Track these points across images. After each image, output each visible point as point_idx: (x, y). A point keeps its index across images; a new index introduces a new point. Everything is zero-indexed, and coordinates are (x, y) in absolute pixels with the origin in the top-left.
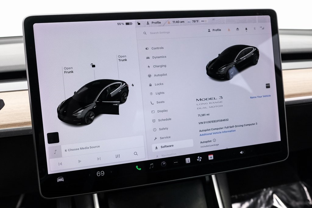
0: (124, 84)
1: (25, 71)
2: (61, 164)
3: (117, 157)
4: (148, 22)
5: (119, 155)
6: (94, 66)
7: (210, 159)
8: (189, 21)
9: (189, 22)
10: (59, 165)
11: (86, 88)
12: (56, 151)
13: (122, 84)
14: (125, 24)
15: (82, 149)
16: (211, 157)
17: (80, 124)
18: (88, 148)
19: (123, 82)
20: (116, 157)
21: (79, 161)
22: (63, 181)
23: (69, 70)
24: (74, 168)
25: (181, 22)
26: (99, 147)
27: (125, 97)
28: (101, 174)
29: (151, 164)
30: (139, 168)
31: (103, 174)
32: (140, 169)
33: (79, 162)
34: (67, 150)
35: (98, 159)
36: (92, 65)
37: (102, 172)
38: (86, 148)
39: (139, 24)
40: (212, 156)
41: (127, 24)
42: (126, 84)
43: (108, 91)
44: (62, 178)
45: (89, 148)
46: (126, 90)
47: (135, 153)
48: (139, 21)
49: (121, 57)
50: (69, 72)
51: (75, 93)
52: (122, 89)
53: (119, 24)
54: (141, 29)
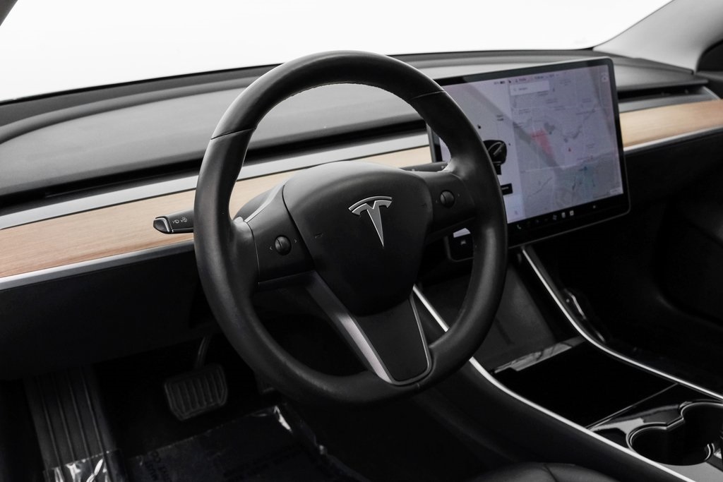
4: (516, 80)
7: (571, 215)
9: (547, 77)
13: (502, 144)
16: (572, 213)
19: (502, 142)
25: (541, 78)
27: (505, 156)
29: (528, 223)
30: (519, 227)
36: (478, 126)
39: (510, 82)
41: (501, 83)
42: (505, 144)
46: (504, 150)
48: (510, 79)
52: (502, 149)
53: (495, 83)
54: (512, 87)
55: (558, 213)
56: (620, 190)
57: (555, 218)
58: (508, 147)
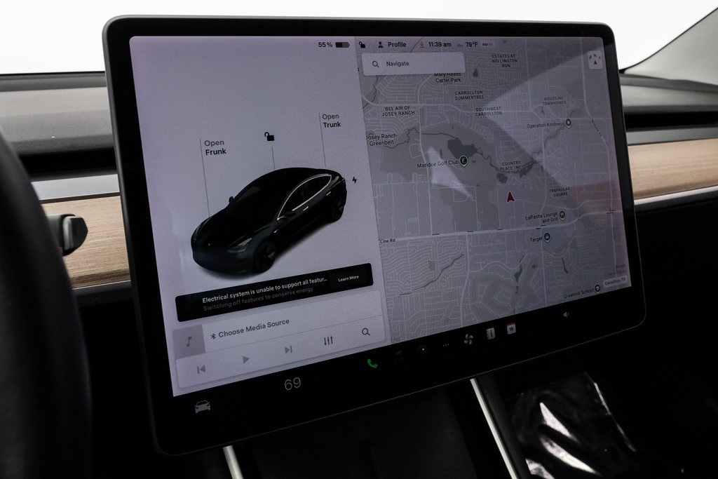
0: (338, 177)
1: (111, 151)
2: (203, 369)
3: (327, 342)
4: (380, 43)
5: (331, 338)
6: (271, 138)
7: (509, 332)
8: (459, 43)
9: (459, 45)
10: (198, 372)
11: (256, 189)
12: (190, 338)
13: (333, 178)
14: (334, 45)
15: (250, 329)
16: (511, 329)
17: (244, 271)
18: (264, 327)
19: (335, 174)
20: (325, 344)
21: (245, 359)
22: (209, 409)
23: (216, 148)
24: (234, 377)
25: (445, 45)
26: (287, 322)
27: (340, 207)
28: (293, 385)
29: (398, 353)
30: (373, 363)
31: (297, 385)
32: (375, 366)
33: (244, 362)
34: (217, 336)
35: (287, 350)
36: (267, 134)
37: (297, 381)
38: (259, 327)
39: (363, 46)
40: (514, 326)
41: (339, 45)
42: (341, 178)
43: (302, 193)
44: (206, 403)
45: (267, 326)
46: (340, 192)
47: (365, 331)
48: (363, 39)
49: (329, 117)
50: (217, 153)
51: (231, 199)
52: (333, 189)
53: (321, 45)
54: (367, 58)
55: (478, 330)
56: (625, 281)
57: (469, 339)
58: (350, 186)
